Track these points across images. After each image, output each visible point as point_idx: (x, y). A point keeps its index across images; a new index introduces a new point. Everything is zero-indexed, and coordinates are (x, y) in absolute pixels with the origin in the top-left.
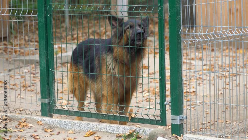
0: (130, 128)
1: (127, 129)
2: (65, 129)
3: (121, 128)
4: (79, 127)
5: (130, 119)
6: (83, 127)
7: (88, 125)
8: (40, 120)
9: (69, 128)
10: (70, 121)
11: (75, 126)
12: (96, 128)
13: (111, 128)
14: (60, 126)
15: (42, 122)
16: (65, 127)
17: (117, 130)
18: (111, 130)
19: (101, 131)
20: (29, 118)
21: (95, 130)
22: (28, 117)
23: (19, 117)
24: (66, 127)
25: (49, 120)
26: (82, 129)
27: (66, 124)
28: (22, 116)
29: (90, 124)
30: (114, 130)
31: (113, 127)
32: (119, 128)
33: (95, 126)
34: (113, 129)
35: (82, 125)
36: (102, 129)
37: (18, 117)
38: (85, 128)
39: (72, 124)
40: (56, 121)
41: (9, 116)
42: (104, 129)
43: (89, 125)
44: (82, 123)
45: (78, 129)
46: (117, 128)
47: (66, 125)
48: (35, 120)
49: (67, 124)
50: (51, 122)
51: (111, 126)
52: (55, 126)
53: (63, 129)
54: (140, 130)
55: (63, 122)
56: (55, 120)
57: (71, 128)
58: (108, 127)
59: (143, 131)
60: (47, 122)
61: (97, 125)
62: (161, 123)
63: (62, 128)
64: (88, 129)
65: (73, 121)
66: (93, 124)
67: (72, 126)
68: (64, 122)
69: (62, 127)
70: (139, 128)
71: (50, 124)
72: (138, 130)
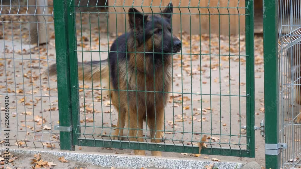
0: (205, 162)
1: (199, 164)
2: (102, 167)
3: (190, 162)
4: (123, 164)
5: (200, 150)
6: (130, 163)
7: (138, 160)
8: (62, 155)
9: (109, 165)
10: (110, 155)
11: (118, 162)
12: (151, 163)
13: (175, 163)
14: (93, 163)
15: (65, 158)
16: (101, 164)
17: (184, 166)
18: (175, 165)
19: (159, 167)
20: (43, 153)
21: (150, 167)
22: (41, 151)
23: (28, 153)
24: (103, 164)
25: (76, 155)
26: (129, 165)
27: (103, 159)
28: (32, 151)
29: (141, 158)
30: (179, 165)
31: (177, 162)
32: (187, 162)
33: (150, 162)
34: (177, 165)
35: (129, 161)
36: (161, 164)
37: (26, 151)
38: (134, 165)
39: (113, 159)
40: (87, 157)
41: (12, 151)
42: (164, 164)
43: (140, 161)
44: (128, 157)
45: (122, 166)
46: (184, 163)
47: (103, 162)
48: (53, 155)
49: (105, 160)
50: (79, 157)
51: (175, 161)
52: (85, 162)
53: (99, 166)
54: (220, 164)
55: (98, 157)
56: (86, 155)
57: (111, 164)
58: (169, 162)
59: (224, 166)
60: (73, 158)
61: (153, 160)
62: (249, 154)
63: (96, 165)
64: (137, 166)
65: (115, 156)
66: (147, 158)
67: (113, 162)
68: (100, 157)
69: (97, 163)
70: (218, 162)
71: (77, 160)
72: (216, 164)
